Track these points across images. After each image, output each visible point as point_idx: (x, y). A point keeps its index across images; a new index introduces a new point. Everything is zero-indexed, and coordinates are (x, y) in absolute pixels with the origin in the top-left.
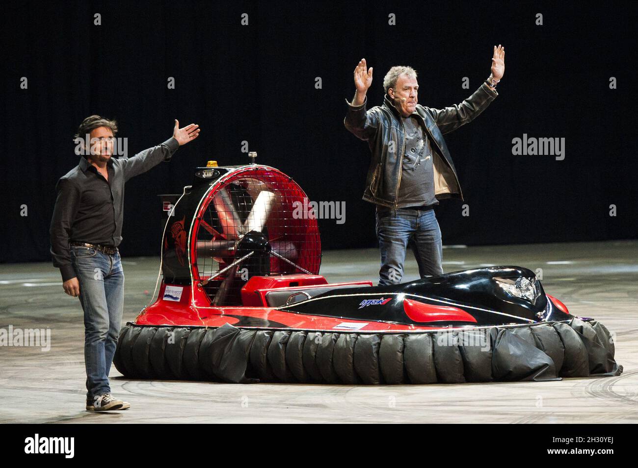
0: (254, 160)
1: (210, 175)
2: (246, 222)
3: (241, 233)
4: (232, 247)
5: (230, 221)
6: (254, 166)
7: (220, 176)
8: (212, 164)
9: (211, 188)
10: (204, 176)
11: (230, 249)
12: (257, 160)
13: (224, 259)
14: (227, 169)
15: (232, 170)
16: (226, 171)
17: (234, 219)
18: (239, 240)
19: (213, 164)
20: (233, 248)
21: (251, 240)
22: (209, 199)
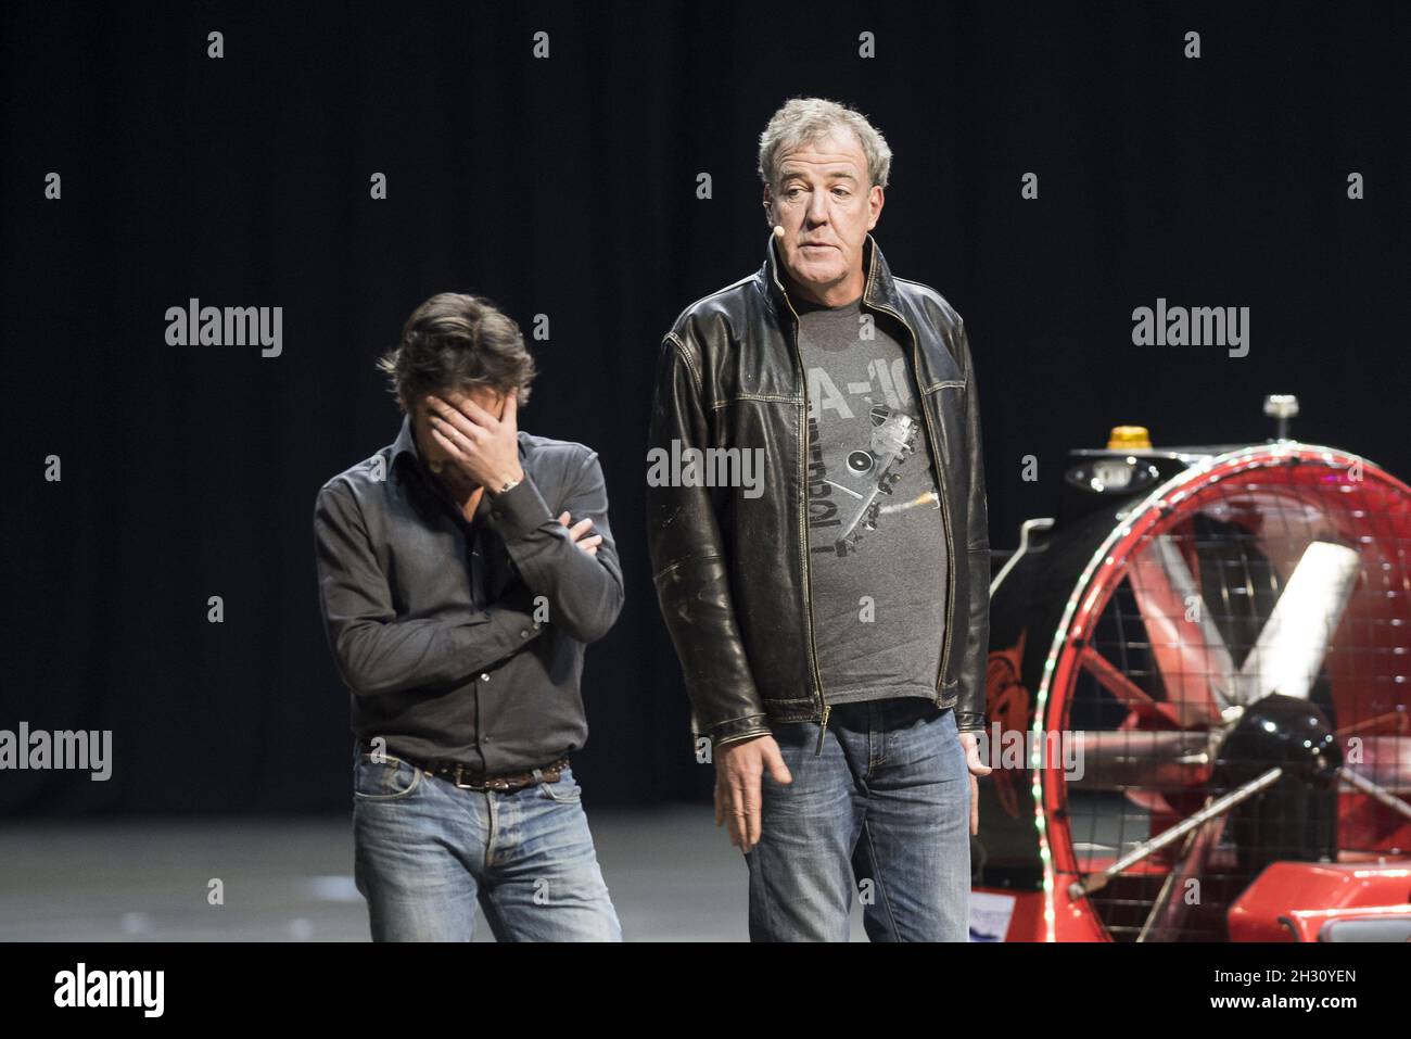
0: (1283, 428)
1: (1120, 478)
2: (1252, 658)
3: (1232, 702)
4: (1196, 752)
5: (1190, 655)
6: (1283, 449)
7: (1156, 484)
8: (1129, 440)
9: (1122, 530)
10: (1098, 484)
11: (1189, 759)
12: (1299, 429)
13: (1168, 798)
14: (1184, 458)
15: (1200, 465)
16: (1179, 467)
17: (1205, 647)
18: (1223, 725)
19: (1131, 441)
20: (1203, 758)
21: (1270, 727)
22: (1116, 571)
